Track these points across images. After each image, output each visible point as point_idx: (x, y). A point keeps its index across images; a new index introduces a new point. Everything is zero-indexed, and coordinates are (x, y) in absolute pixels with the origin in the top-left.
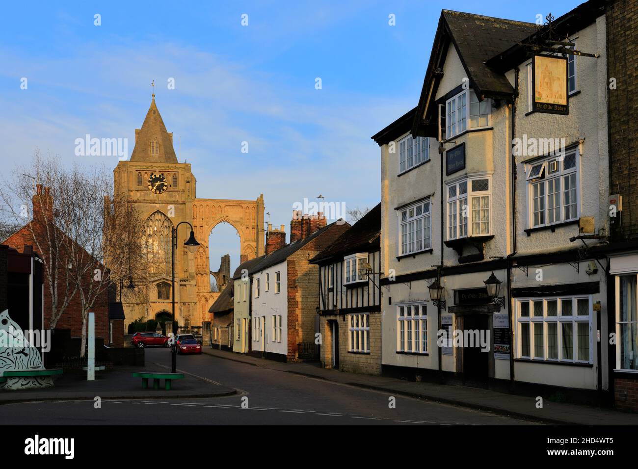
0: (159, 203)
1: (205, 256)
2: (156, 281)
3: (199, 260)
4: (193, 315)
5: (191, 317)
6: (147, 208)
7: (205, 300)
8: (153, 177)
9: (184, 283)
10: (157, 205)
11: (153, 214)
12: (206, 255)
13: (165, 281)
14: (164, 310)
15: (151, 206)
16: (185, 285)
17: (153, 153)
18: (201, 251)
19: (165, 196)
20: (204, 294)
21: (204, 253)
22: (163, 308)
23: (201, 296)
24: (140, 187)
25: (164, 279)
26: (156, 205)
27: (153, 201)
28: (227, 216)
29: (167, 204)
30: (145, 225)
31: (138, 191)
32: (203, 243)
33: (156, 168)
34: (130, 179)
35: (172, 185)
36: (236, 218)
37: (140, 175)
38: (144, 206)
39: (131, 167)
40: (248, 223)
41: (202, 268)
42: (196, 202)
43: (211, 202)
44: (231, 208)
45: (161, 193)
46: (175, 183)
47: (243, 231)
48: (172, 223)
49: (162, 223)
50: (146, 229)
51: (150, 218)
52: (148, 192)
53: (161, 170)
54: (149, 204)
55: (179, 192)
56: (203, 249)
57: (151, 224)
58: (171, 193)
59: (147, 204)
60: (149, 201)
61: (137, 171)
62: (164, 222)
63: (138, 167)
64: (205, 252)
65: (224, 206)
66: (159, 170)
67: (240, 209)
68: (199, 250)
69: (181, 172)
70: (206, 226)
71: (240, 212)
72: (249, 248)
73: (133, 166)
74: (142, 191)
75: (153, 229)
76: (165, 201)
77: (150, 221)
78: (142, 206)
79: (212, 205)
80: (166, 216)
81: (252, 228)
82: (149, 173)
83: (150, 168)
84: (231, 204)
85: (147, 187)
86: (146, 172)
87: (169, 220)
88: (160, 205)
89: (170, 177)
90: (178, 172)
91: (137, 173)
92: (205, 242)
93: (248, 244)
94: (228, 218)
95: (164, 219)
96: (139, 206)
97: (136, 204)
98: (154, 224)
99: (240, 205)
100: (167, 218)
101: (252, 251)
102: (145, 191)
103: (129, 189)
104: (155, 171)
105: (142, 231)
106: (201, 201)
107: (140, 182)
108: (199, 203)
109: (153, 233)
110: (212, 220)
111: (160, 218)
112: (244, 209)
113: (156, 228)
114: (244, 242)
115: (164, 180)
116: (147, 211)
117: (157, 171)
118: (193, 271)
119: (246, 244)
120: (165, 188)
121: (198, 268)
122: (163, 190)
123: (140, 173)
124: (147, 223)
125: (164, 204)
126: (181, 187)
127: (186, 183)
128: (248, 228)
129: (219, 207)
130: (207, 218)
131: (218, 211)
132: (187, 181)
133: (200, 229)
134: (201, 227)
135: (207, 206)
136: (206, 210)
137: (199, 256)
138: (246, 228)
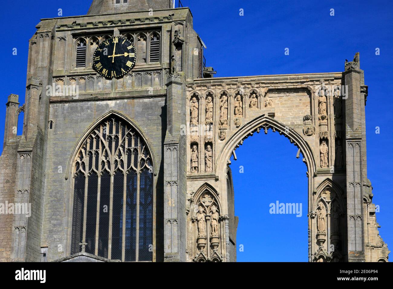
0: (115, 99)
1: (216, 216)
3: (202, 225)
10: (112, 103)
11: (103, 123)
15: (98, 106)
18: (207, 204)
19: (130, 81)
21: (214, 208)
24: (80, 70)
26: (109, 102)
27: (103, 94)
28: (272, 115)
29: (133, 98)
30: (83, 151)
31: (72, 77)
32: (212, 182)
33: (113, 25)
34: (58, 54)
35: (149, 59)
36: (294, 118)
37: (82, 44)
38: (82, 108)
39: (62, 28)
40: (324, 129)
41: (209, 244)
42: (197, 86)
43: (233, 84)
44: (282, 94)
45: (122, 77)
46: (156, 54)
47: (312, 148)
48: (143, 142)
49: (120, 142)
50: (86, 159)
51: (95, 133)
52: (95, 77)
53: (124, 28)
54: (93, 103)
55: (161, 70)
56: (212, 197)
57: (97, 147)
58: (142, 73)
59: (89, 103)
60: (93, 96)
61: (75, 36)
62: (124, 140)
63: (75, 27)
64: (216, 204)
65: (262, 91)
66: (120, 28)
67: (305, 97)
68: (202, 200)
69: (166, 27)
70: (219, 141)
71: (304, 104)
72: (328, 188)
73: (66, 25)
74: (82, 76)
75: (102, 158)
76: (129, 92)
77: (94, 140)
78: (79, 109)
79: (233, 92)
80: (130, 127)
81: (336, 140)
82: (100, 39)
83: (100, 25)
84: (280, 86)
85: (94, 68)
86: (94, 36)
87: (138, 135)
88: (118, 101)
89: (144, 42)
90: (160, 28)
91: (74, 40)
92: (217, 180)
93: (326, 177)
94: (275, 119)
95: (126, 133)
96: (71, 109)
97: (67, 105)
98: (104, 147)
99: (304, 85)
100: (133, 130)
101: (337, 197)
102: (88, 75)
103: (54, 75)
104: (112, 32)
105: (78, 163)
106: (208, 85)
107: (81, 60)
108: (204, 90)
109: (100, 167)
110: (233, 126)
111: (117, 132)
112: (313, 94)
113: (107, 156)
114: (315, 176)
115: (129, 48)
116: (88, 118)
117: (116, 30)
118: (175, 250)
119: (320, 179)
120: (129, 64)
121: (199, 247)
122: (127, 68)
123: (82, 41)
124: (88, 145)
125: (126, 100)
126: (166, 60)
127: (174, 47)
128: (324, 140)
129: (251, 94)
130: (222, 124)
131: (250, 106)
132: (176, 42)
133: (206, 148)
134: (206, 144)
135: (224, 94)
136: (222, 104)
137: (203, 215)
138: (321, 141)
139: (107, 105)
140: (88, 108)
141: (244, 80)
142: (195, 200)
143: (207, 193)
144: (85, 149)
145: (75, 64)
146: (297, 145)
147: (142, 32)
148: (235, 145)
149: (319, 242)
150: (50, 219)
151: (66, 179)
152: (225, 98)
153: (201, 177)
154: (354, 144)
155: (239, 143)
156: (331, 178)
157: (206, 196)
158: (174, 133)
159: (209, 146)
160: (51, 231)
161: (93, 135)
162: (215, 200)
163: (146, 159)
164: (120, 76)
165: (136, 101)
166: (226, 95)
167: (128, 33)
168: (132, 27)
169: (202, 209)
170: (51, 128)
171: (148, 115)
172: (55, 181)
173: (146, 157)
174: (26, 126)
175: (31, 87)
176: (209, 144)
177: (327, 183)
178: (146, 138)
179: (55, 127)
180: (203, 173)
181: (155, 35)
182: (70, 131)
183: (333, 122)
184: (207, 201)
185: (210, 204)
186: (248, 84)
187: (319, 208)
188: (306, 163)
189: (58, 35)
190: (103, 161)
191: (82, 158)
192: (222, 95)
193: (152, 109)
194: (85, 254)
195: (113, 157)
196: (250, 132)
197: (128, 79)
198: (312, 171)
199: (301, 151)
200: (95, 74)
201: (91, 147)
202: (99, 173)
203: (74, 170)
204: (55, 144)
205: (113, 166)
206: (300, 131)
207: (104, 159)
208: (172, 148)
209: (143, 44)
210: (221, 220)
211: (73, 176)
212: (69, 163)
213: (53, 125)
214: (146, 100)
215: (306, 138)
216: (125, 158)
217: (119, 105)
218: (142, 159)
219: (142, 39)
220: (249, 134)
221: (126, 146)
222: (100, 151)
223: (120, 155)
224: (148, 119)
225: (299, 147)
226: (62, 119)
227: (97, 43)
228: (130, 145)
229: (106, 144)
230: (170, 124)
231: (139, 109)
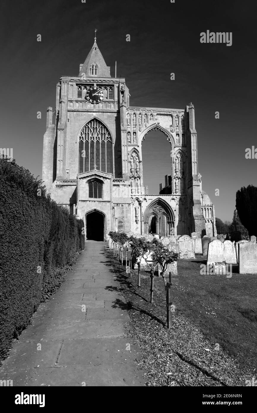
0: (96, 112)
1: (138, 161)
2: (88, 177)
3: (132, 164)
4: (126, 218)
5: (125, 219)
6: (85, 116)
7: (138, 203)
8: (92, 89)
9: (118, 183)
10: (94, 114)
11: (90, 122)
12: (139, 159)
13: (97, 177)
14: (95, 210)
15: (89, 114)
16: (118, 185)
17: (93, 74)
18: (134, 156)
19: (101, 106)
20: (138, 197)
21: (137, 158)
22: (94, 208)
23: (134, 199)
24: (80, 99)
25: (96, 175)
27: (91, 110)
28: (159, 124)
29: (103, 112)
30: (82, 132)
31: (77, 101)
32: (136, 148)
33: (94, 82)
34: (70, 91)
35: (108, 98)
36: (166, 125)
37: (80, 89)
38: (82, 115)
39: (71, 81)
40: (178, 130)
41: (135, 171)
42: (130, 110)
43: (144, 110)
44: (162, 116)
45: (98, 103)
46: (112, 96)
47: (174, 137)
48: (107, 130)
49: (98, 130)
50: (84, 136)
51: (87, 126)
52: (87, 102)
53: (98, 83)
54: (87, 113)
55: (115, 102)
56: (136, 153)
57: (88, 131)
58: (107, 103)
59: (85, 113)
60: (86, 110)
61: (77, 85)
62: (100, 129)
63: (77, 81)
64: (138, 156)
65: (155, 114)
66: (97, 83)
67: (170, 118)
68: (132, 154)
69: (116, 85)
70: (139, 132)
71: (170, 120)
72: (179, 153)
73: (73, 80)
74: (81, 101)
75: (90, 136)
76: (102, 110)
77: (87, 128)
78: (80, 115)
79: (144, 113)
80: (102, 124)
81: (182, 135)
82: (88, 87)
83: (88, 81)
84: (162, 113)
85: (86, 98)
86: (85, 86)
87: (105, 127)
88: (97, 113)
89: (106, 91)
90: (113, 85)
91: (77, 87)
92: (138, 147)
93: (179, 148)
94: (159, 125)
95: (100, 126)
96: (77, 115)
97: (75, 113)
98: (91, 131)
99: (170, 113)
100: (103, 125)
101: (182, 156)
102: (84, 101)
103: (69, 100)
104: (93, 85)
105: (80, 137)
106: (134, 110)
107: (80, 95)
108: (132, 112)
109: (90, 139)
110: (144, 126)
111: (96, 125)
112: (173, 117)
113: (92, 135)
114: (175, 147)
115: (101, 92)
116: (84, 119)
117: (95, 84)
118: (127, 172)
119: (177, 149)
120: (101, 98)
121: (131, 172)
122: (100, 100)
123: (80, 87)
124: (84, 130)
125: (100, 113)
126: (116, 98)
127: (120, 93)
128: (178, 135)
129: (151, 115)
130: (140, 125)
131: (150, 119)
132: (122, 91)
133: (134, 135)
134: (134, 133)
135: (140, 114)
136: (139, 118)
137: (133, 160)
138: (177, 134)
139: (92, 114)
140: (84, 115)
141: (148, 109)
142: (130, 154)
143: (134, 152)
144: (83, 132)
145: (77, 96)
146: (167, 136)
147: (106, 86)
148: (144, 134)
149: (176, 172)
150: (70, 159)
151: (76, 143)
152: (140, 115)
153: (132, 145)
154: (194, 135)
155: (146, 134)
156: (181, 149)
157: (134, 153)
158: (124, 126)
159: (135, 134)
160: (70, 164)
161: (86, 126)
162: (138, 154)
163: (109, 137)
164: (97, 103)
165: (105, 113)
166: (141, 114)
167: (100, 86)
168: (101, 84)
169: (132, 158)
170: (68, 122)
171: (110, 120)
172: (71, 144)
173: (109, 136)
174: (60, 118)
175: (62, 102)
176: (135, 133)
177: (179, 151)
178: (109, 129)
179: (70, 122)
180: (133, 144)
181: (111, 88)
182: (77, 124)
183: (181, 128)
184: (134, 154)
185: (136, 156)
186: (150, 111)
187: (176, 160)
188: (171, 143)
189: (70, 83)
190: (91, 137)
191: (82, 135)
192: (139, 114)
193: (111, 117)
194: (96, 170)
195: (95, 136)
196: (150, 129)
197: (100, 105)
198: (173, 146)
199: (169, 138)
200: (87, 101)
201: (86, 131)
202: (90, 141)
203: (78, 140)
204: (70, 128)
205: (95, 139)
206: (169, 130)
207: (91, 136)
208: (124, 132)
209: (106, 92)
210: (140, 162)
211: (78, 142)
212: (77, 136)
213: (69, 120)
214: (109, 114)
215: (172, 133)
216: (100, 136)
217: (98, 115)
218: (107, 137)
219: (105, 89)
220: (150, 131)
221: (101, 132)
222: (90, 133)
223: (98, 135)
224: (110, 121)
225: (168, 137)
226: (73, 118)
227: (86, 89)
228: (102, 131)
229: (92, 130)
230: (122, 123)
231: (105, 117)
